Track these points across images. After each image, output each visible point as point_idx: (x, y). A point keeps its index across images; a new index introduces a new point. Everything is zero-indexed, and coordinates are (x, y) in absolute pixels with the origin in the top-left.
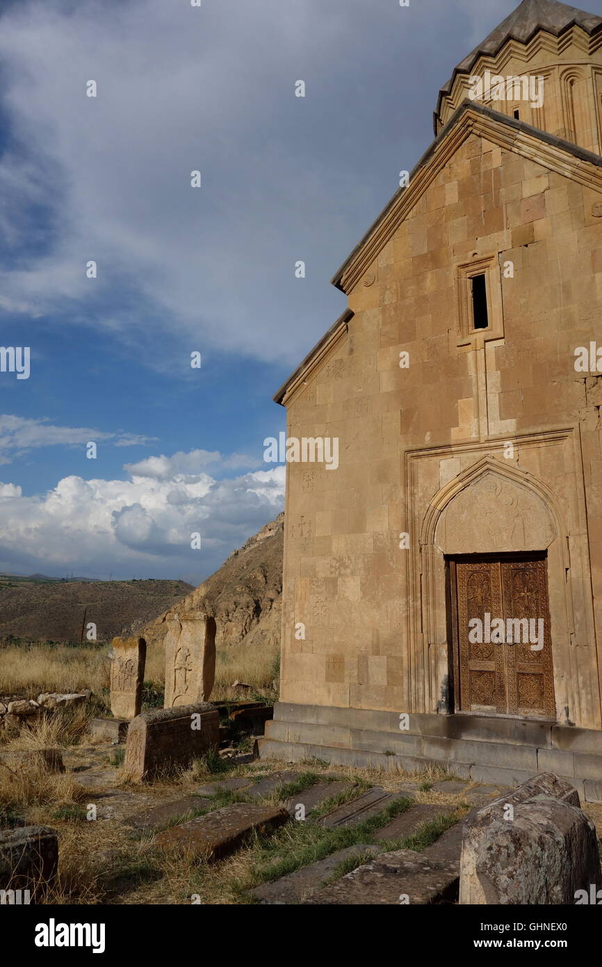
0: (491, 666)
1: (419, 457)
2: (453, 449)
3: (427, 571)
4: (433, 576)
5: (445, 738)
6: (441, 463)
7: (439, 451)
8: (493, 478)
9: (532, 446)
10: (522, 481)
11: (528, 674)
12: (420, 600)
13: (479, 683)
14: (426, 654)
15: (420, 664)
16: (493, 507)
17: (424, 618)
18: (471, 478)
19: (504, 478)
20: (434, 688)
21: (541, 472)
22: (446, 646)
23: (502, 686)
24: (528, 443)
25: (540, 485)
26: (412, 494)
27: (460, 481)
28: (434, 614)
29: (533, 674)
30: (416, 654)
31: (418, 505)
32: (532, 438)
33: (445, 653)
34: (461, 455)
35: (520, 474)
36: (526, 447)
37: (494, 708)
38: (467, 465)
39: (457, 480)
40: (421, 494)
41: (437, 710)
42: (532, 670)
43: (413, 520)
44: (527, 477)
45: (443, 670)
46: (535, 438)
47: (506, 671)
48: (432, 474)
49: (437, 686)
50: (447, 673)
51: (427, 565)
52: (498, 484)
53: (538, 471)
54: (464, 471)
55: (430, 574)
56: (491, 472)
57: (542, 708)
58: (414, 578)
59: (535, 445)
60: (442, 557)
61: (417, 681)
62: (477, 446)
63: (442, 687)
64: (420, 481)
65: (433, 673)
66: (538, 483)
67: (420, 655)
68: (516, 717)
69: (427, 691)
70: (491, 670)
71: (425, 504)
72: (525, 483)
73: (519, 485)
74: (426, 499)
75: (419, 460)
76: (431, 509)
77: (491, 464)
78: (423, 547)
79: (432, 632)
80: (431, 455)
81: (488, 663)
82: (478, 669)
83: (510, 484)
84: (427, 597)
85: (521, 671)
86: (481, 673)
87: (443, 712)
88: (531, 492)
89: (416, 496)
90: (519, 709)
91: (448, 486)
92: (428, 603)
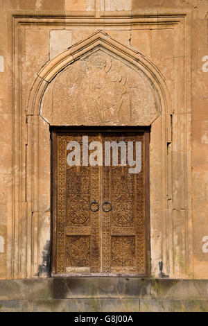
0: (87, 230)
1: (28, 23)
2: (67, 20)
3: (33, 142)
4: (38, 147)
5: (50, 298)
6: (52, 33)
7: (52, 20)
8: (104, 56)
9: (145, 27)
10: (132, 60)
11: (120, 236)
12: (24, 170)
13: (75, 246)
14: (29, 221)
15: (24, 232)
16: (102, 82)
17: (29, 187)
18: (81, 52)
19: (114, 56)
20: (36, 254)
21: (151, 53)
22: (49, 213)
23: (97, 249)
24: (142, 23)
25: (150, 66)
26: (20, 63)
27: (71, 54)
28: (38, 184)
29: (126, 236)
30: (21, 221)
31: (25, 74)
32: (147, 20)
33: (48, 221)
34: (73, 28)
35: (132, 53)
36: (139, 27)
37: (88, 269)
38: (80, 39)
39: (69, 52)
40: (28, 63)
41: (38, 275)
42: (125, 233)
43: (20, 90)
44: (138, 56)
45: (46, 236)
46: (150, 20)
47: (101, 235)
48: (41, 43)
49: (38, 251)
50: (49, 239)
51: (33, 135)
52: (108, 61)
53: (148, 52)
54: (76, 45)
55: (35, 145)
56: (101, 49)
57: (133, 265)
58: (20, 148)
59: (148, 27)
60: (48, 128)
61: (20, 247)
62: (92, 20)
63: (43, 253)
64: (28, 49)
65: (35, 239)
66: (148, 64)
67: (24, 223)
68: (110, 275)
69: (29, 257)
70: (87, 234)
71: (32, 75)
72: (135, 62)
73: (128, 64)
74: (34, 69)
75: (27, 27)
76: (39, 79)
77: (104, 40)
78: (29, 118)
79: (36, 201)
80: (42, 24)
81: (84, 228)
82: (74, 234)
83: (119, 62)
84: (32, 167)
85: (115, 234)
86: (78, 237)
87: (44, 275)
88: (139, 72)
89: (23, 65)
90: (112, 268)
91: (59, 58)
92: (33, 173)
